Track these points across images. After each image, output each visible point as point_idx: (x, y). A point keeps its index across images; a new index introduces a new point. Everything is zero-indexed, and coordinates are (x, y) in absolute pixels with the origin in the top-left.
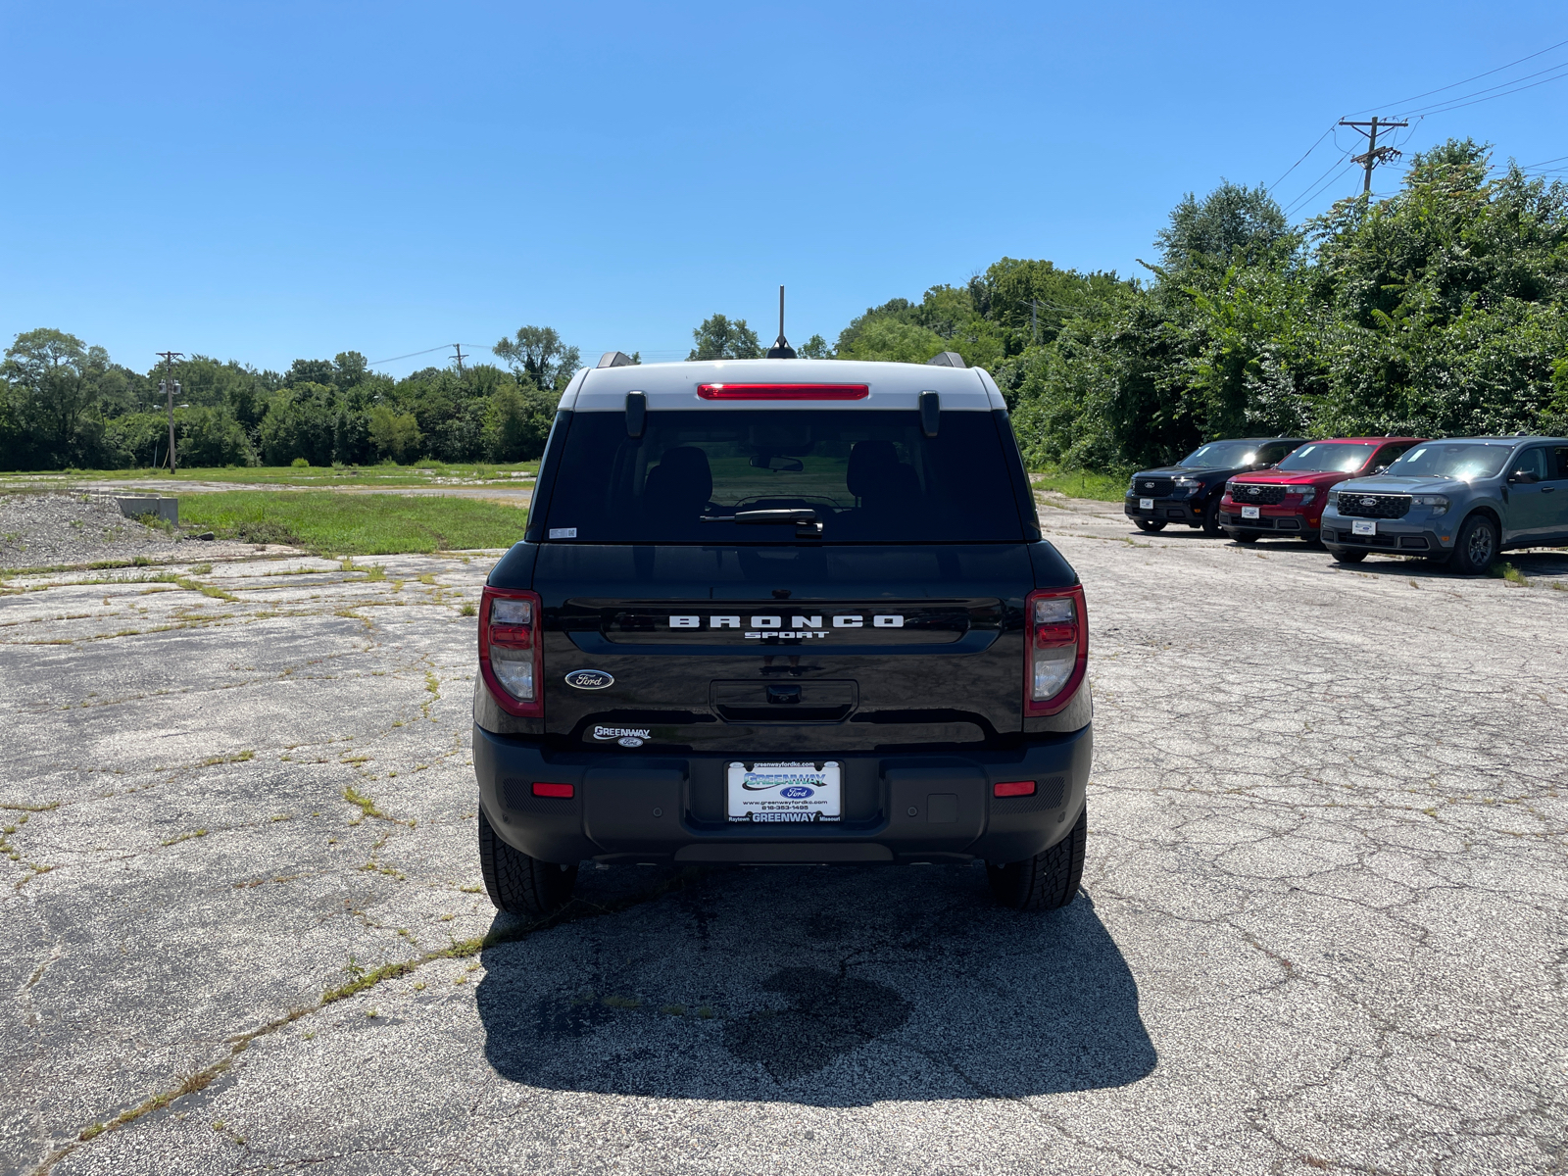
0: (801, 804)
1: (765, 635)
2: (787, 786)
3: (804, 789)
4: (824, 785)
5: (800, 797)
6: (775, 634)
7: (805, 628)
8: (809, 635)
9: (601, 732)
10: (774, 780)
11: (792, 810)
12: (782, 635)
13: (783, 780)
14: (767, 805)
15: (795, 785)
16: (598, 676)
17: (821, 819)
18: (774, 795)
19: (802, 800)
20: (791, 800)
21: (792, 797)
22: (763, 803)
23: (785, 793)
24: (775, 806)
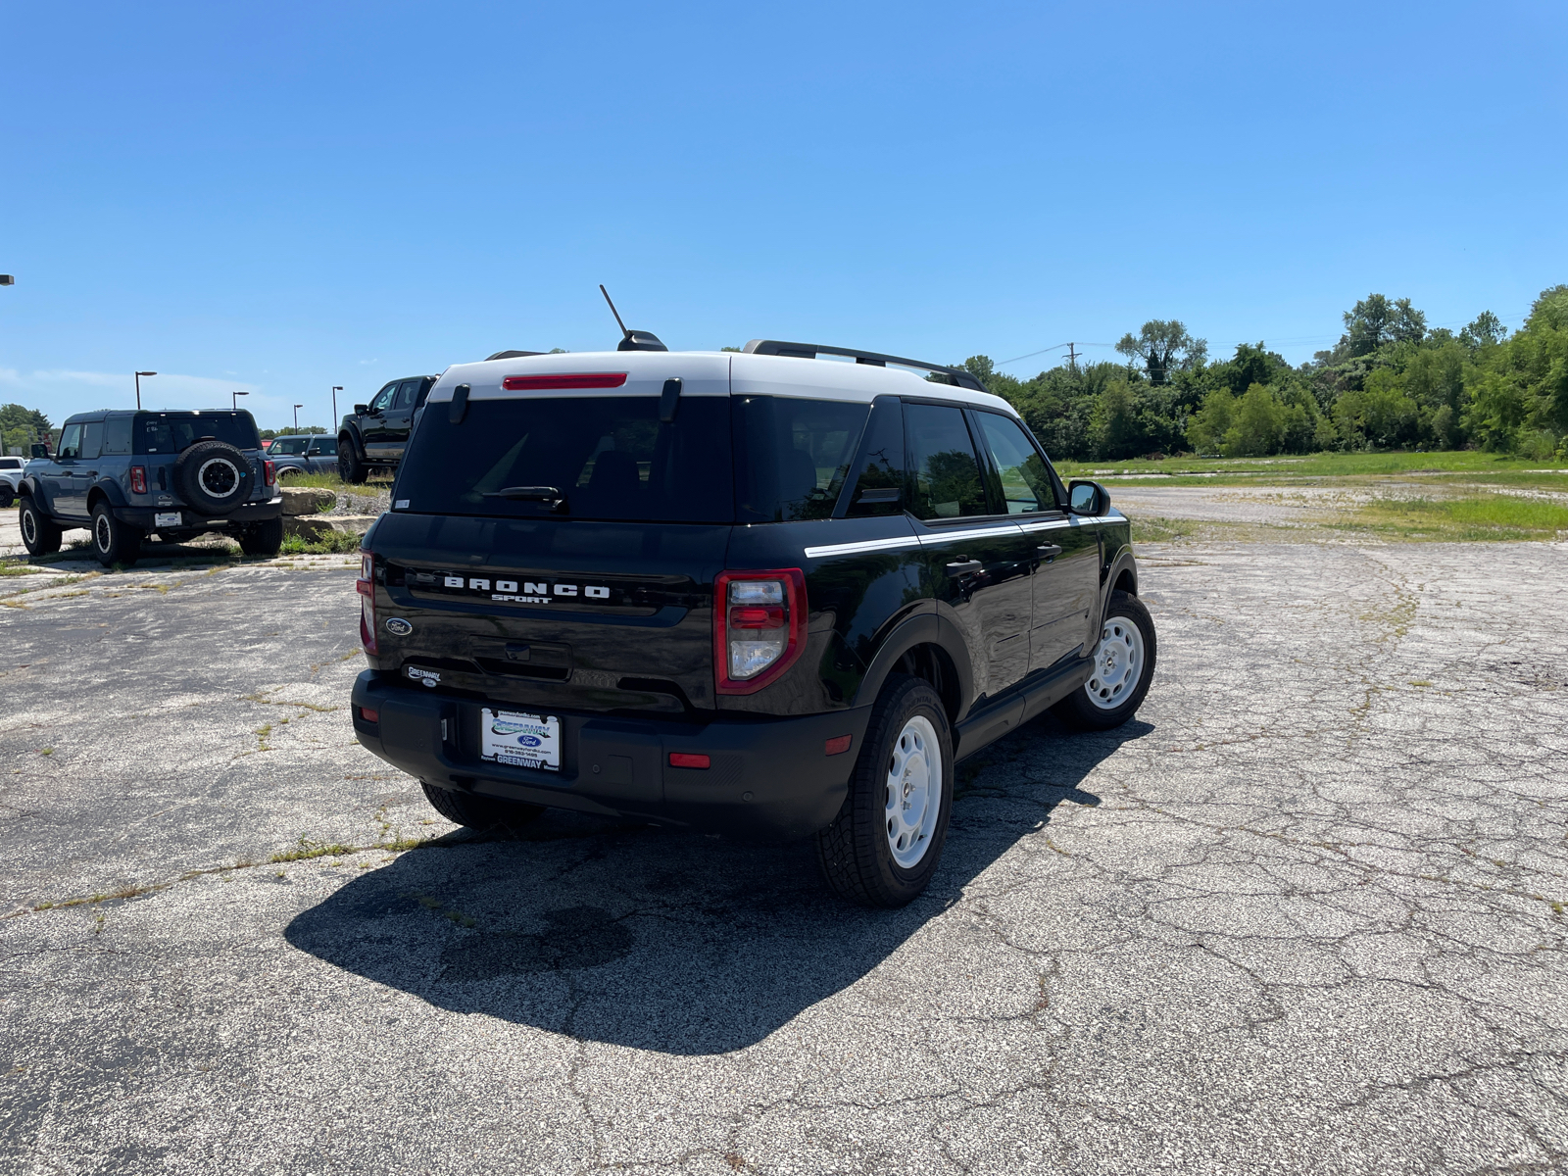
0: (531, 752)
1: (506, 598)
2: (522, 734)
3: (534, 739)
4: (548, 737)
5: (531, 745)
6: (512, 597)
7: (534, 594)
8: (537, 600)
9: (413, 672)
10: (512, 727)
11: (525, 756)
12: (517, 599)
13: (518, 728)
14: (508, 749)
15: (527, 734)
16: (403, 624)
17: (545, 767)
18: (512, 740)
19: (533, 748)
20: (524, 747)
21: (525, 744)
22: (506, 747)
23: (521, 739)
24: (514, 750)
